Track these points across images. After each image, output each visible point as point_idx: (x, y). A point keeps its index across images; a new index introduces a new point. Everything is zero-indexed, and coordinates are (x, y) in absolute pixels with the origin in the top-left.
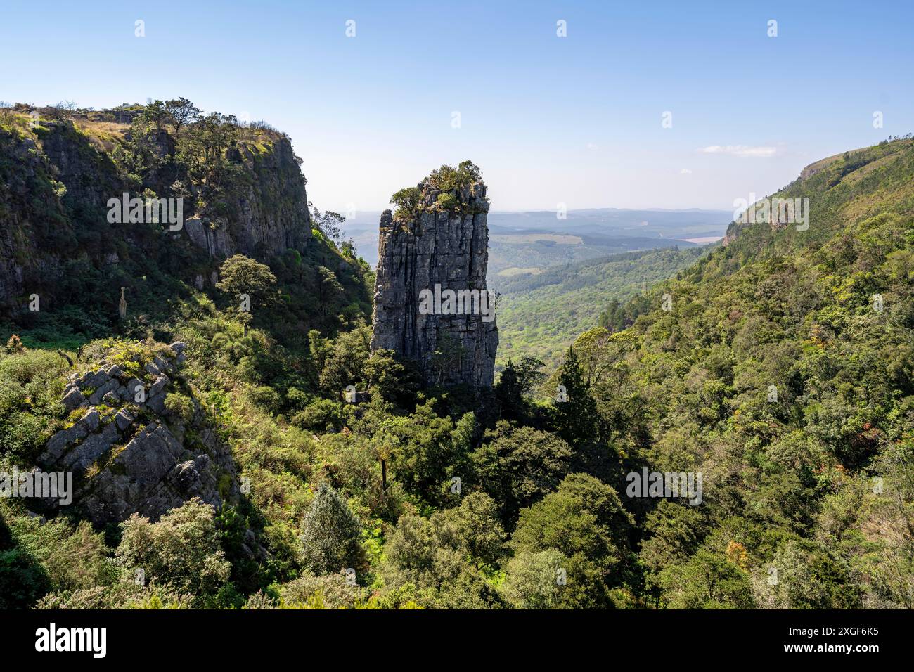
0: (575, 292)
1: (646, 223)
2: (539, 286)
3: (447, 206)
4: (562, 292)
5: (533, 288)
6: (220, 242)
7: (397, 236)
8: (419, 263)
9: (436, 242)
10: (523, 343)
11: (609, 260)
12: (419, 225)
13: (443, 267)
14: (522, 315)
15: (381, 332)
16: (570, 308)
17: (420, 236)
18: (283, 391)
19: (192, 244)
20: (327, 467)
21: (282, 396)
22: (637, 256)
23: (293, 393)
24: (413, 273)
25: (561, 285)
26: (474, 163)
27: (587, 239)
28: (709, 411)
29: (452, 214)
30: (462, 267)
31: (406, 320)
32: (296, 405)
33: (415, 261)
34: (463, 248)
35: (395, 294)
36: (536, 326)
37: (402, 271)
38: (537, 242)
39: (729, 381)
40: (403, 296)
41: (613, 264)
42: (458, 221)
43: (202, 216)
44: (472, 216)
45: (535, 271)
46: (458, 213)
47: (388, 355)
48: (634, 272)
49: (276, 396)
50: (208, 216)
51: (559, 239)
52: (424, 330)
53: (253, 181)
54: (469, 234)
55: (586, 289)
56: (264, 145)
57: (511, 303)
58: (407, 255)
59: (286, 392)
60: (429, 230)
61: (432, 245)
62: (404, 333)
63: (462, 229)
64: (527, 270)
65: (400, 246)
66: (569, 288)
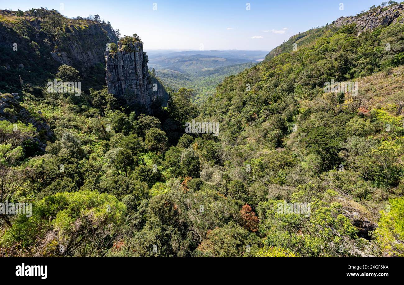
0: (222, 76)
1: (245, 55)
2: (212, 74)
3: (125, 49)
4: (219, 75)
5: (211, 74)
6: (65, 60)
7: (110, 59)
8: (119, 68)
9: (123, 61)
10: (206, 90)
11: (232, 66)
12: (117, 56)
13: (127, 69)
14: (206, 82)
15: (110, 89)
16: (220, 80)
17: (117, 59)
18: (80, 106)
19: (55, 61)
20: (88, 127)
21: (80, 108)
22: (240, 65)
23: (83, 106)
24: (118, 71)
25: (218, 74)
26: (137, 35)
27: (228, 60)
28: (224, 110)
29: (127, 53)
30: (133, 69)
31: (119, 85)
32: (84, 110)
33: (117, 67)
34: (132, 63)
35: (113, 78)
36: (210, 85)
37: (114, 70)
38: (213, 60)
39: (230, 102)
40: (116, 78)
41: (233, 67)
42: (129, 54)
43: (56, 51)
44: (133, 53)
45: (211, 69)
46: (128, 52)
47: (112, 96)
48: (239, 70)
49: (78, 108)
50: (58, 51)
51: (219, 59)
52: (124, 88)
53: (76, 39)
54: (133, 59)
55: (225, 75)
56: (84, 26)
57: (204, 79)
58: (114, 65)
59: (81, 106)
60: (120, 57)
61: (122, 62)
62: (119, 89)
63: (131, 57)
64: (209, 69)
65: (112, 62)
66: (220, 74)
